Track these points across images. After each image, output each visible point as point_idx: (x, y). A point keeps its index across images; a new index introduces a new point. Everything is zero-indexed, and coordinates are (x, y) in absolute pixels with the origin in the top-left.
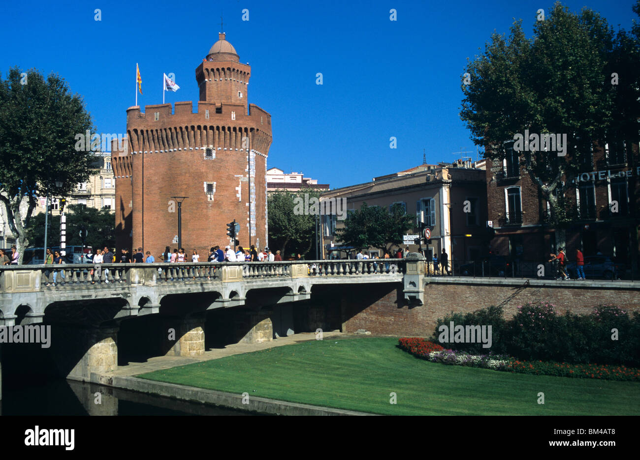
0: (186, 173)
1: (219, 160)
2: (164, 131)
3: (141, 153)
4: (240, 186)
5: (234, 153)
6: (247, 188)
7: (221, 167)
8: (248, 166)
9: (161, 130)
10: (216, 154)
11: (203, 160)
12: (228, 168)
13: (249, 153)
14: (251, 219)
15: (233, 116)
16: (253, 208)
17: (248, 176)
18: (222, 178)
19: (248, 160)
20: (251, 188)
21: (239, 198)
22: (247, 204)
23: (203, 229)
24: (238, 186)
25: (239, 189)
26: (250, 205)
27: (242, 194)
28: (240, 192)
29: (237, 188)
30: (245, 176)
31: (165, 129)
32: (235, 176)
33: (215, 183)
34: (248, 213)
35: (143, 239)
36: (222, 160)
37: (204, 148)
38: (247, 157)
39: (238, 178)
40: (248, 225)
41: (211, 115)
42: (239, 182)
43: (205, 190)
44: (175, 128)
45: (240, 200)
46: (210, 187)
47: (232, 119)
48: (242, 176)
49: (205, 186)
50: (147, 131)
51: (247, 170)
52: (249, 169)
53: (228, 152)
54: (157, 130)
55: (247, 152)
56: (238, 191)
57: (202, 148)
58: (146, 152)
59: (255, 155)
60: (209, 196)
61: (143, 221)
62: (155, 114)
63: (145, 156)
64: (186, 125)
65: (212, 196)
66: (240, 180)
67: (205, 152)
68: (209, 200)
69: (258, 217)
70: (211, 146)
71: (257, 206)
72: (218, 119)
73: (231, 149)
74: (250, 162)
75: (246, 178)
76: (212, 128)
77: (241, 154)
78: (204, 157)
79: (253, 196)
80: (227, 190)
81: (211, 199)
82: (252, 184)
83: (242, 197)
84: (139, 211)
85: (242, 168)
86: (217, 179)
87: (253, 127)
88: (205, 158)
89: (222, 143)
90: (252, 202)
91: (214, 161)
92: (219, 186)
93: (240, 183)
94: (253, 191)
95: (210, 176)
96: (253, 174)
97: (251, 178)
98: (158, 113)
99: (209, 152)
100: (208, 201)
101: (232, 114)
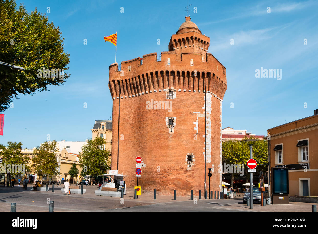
0: (151, 111)
1: (179, 99)
2: (134, 79)
3: (118, 99)
4: (197, 121)
5: (192, 93)
6: (204, 123)
7: (181, 105)
8: (204, 104)
9: (132, 79)
10: (177, 94)
11: (166, 100)
12: (187, 106)
13: (206, 94)
14: (207, 149)
16: (209, 140)
17: (204, 112)
18: (182, 114)
19: (205, 100)
20: (207, 122)
21: (196, 131)
22: (204, 136)
23: (164, 156)
24: (195, 121)
25: (196, 123)
26: (206, 136)
27: (199, 127)
28: (197, 126)
29: (195, 123)
30: (202, 113)
31: (135, 77)
32: (194, 112)
33: (175, 118)
34: (204, 143)
36: (182, 100)
37: (167, 90)
38: (204, 97)
39: (196, 114)
40: (204, 153)
41: (172, 63)
43: (167, 124)
44: (143, 75)
46: (171, 121)
47: (191, 65)
48: (199, 112)
49: (167, 120)
50: (122, 81)
51: (204, 108)
52: (206, 107)
53: (188, 93)
54: (129, 79)
55: (204, 93)
56: (195, 125)
57: (165, 90)
58: (122, 97)
59: (211, 96)
60: (170, 129)
61: (118, 150)
62: (128, 67)
63: (121, 100)
64: (151, 71)
65: (173, 129)
66: (197, 116)
67: (167, 93)
69: (213, 147)
70: (172, 88)
71: (213, 138)
72: (178, 66)
73: (190, 90)
74: (207, 101)
76: (173, 72)
77: (199, 94)
78: (166, 97)
79: (209, 130)
80: (186, 124)
81: (171, 132)
82: (208, 120)
83: (199, 130)
84: (116, 142)
85: (200, 106)
86: (178, 115)
87: (210, 72)
89: (182, 85)
90: (208, 134)
91: (175, 101)
92: (179, 121)
93: (198, 118)
94: (209, 125)
95: (171, 112)
96: (209, 111)
97: (207, 115)
98: (131, 66)
99: (171, 93)
100: (169, 133)
101: (191, 62)
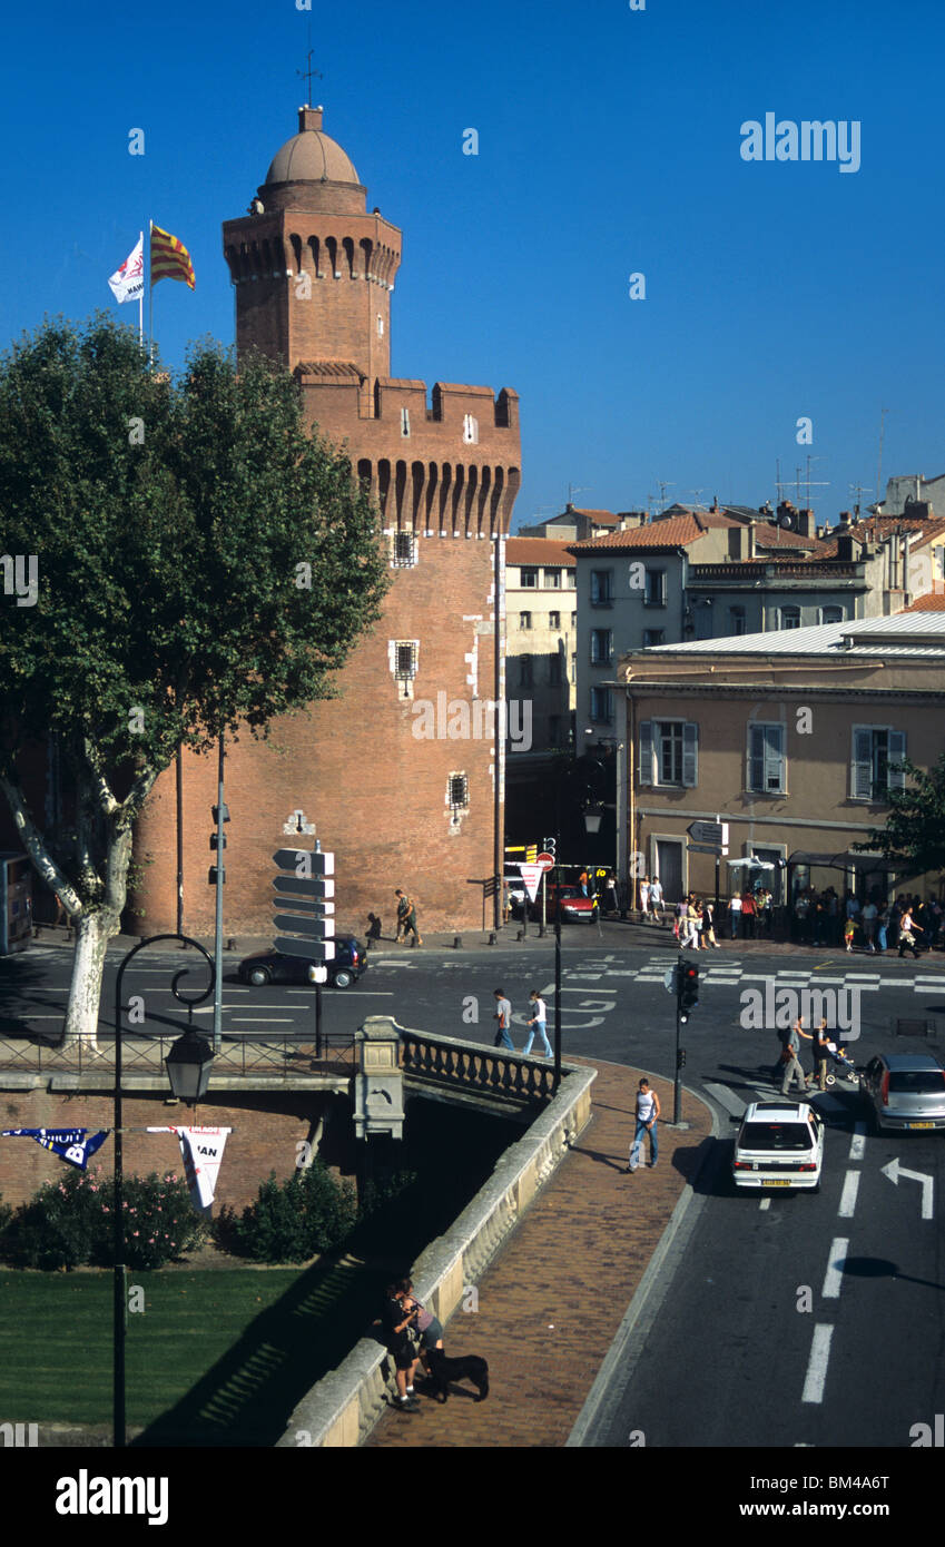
1: (428, 570)
4: (475, 649)
5: (461, 545)
6: (492, 657)
7: (431, 590)
8: (493, 586)
10: (420, 550)
12: (447, 593)
13: (497, 544)
15: (469, 428)
17: (492, 616)
18: (434, 628)
19: (493, 568)
20: (500, 654)
21: (472, 686)
23: (384, 790)
24: (470, 651)
25: (472, 658)
27: (479, 673)
28: (474, 669)
29: (467, 658)
30: (487, 618)
32: (466, 618)
33: (417, 643)
35: (179, 821)
36: (433, 569)
37: (391, 532)
38: (493, 559)
39: (470, 624)
40: (492, 769)
41: (413, 428)
42: (473, 638)
43: (393, 667)
45: (475, 692)
46: (405, 655)
47: (467, 440)
48: (480, 617)
49: (392, 653)
51: (492, 598)
52: (497, 595)
53: (449, 545)
55: (492, 543)
56: (470, 665)
57: (387, 533)
60: (401, 684)
65: (410, 683)
66: (475, 632)
67: (392, 543)
68: (402, 698)
70: (408, 527)
72: (432, 441)
73: (456, 534)
74: (501, 573)
75: (487, 623)
76: (417, 468)
77: (478, 549)
78: (389, 561)
79: (504, 679)
80: (444, 665)
81: (406, 694)
82: (502, 643)
83: (478, 683)
85: (480, 592)
86: (423, 629)
87: (517, 464)
88: (392, 564)
89: (435, 514)
91: (414, 574)
92: (427, 652)
93: (476, 641)
94: (503, 662)
95: (406, 621)
96: (505, 611)
97: (501, 625)
99: (402, 545)
100: (398, 701)
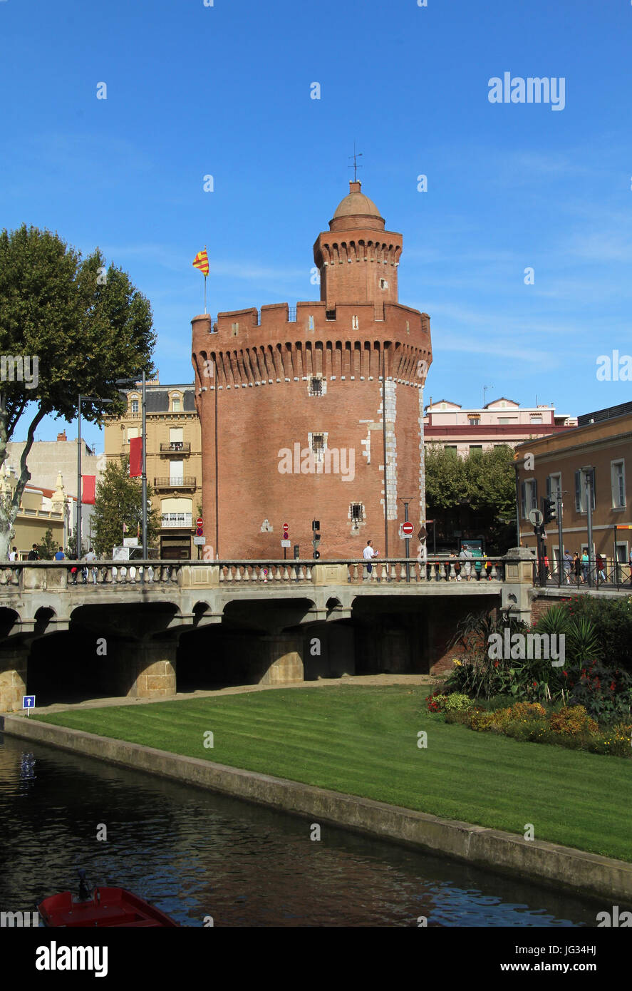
0: (280, 419)
1: (332, 397)
2: (245, 352)
3: (213, 390)
4: (369, 437)
5: (357, 384)
6: (381, 441)
7: (337, 407)
8: (382, 405)
9: (241, 351)
10: (328, 386)
11: (307, 398)
12: (348, 408)
13: (384, 383)
14: (388, 492)
15: (355, 323)
16: (391, 473)
17: (382, 420)
18: (338, 426)
19: (382, 395)
20: (387, 441)
21: (366, 457)
22: (381, 468)
23: (307, 509)
24: (365, 439)
25: (367, 442)
26: (385, 468)
27: (371, 450)
28: (368, 448)
29: (363, 442)
30: (377, 421)
31: (248, 350)
32: (361, 421)
33: (326, 434)
34: (383, 482)
35: (217, 526)
36: (338, 397)
37: (309, 378)
38: (381, 389)
39: (364, 424)
40: (382, 501)
41: (317, 325)
42: (367, 432)
43: (311, 446)
44: (262, 348)
45: (369, 461)
46: (318, 441)
47: (354, 328)
48: (372, 421)
49: (310, 439)
50: (221, 353)
51: (380, 411)
52: (384, 409)
53: (349, 383)
54: (235, 352)
55: (380, 382)
56: (365, 446)
57: (305, 378)
58: (221, 387)
59: (395, 386)
61: (217, 497)
62: (233, 325)
63: (219, 392)
64: (278, 342)
66: (368, 428)
67: (309, 384)
69: (402, 488)
70: (319, 375)
71: (401, 472)
72: (329, 330)
73: (353, 378)
74: (386, 398)
75: (378, 425)
76: (319, 344)
77: (370, 385)
78: (307, 392)
79: (391, 454)
80: (346, 445)
82: (389, 434)
83: (371, 456)
84: (211, 481)
85: (372, 408)
86: (330, 428)
87: (390, 340)
88: (309, 394)
89: (338, 368)
90: (388, 464)
91: (324, 399)
92: (332, 439)
93: (369, 433)
94: (391, 445)
95: (319, 423)
96: (391, 417)
97: (387, 425)
98: (237, 324)
99: (316, 384)
101: (353, 321)
